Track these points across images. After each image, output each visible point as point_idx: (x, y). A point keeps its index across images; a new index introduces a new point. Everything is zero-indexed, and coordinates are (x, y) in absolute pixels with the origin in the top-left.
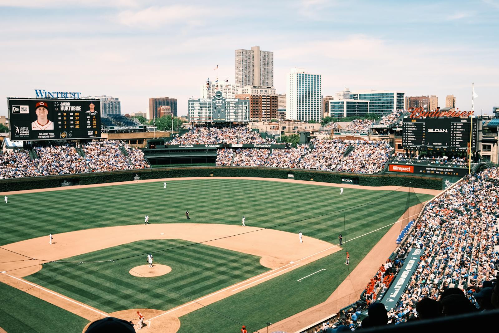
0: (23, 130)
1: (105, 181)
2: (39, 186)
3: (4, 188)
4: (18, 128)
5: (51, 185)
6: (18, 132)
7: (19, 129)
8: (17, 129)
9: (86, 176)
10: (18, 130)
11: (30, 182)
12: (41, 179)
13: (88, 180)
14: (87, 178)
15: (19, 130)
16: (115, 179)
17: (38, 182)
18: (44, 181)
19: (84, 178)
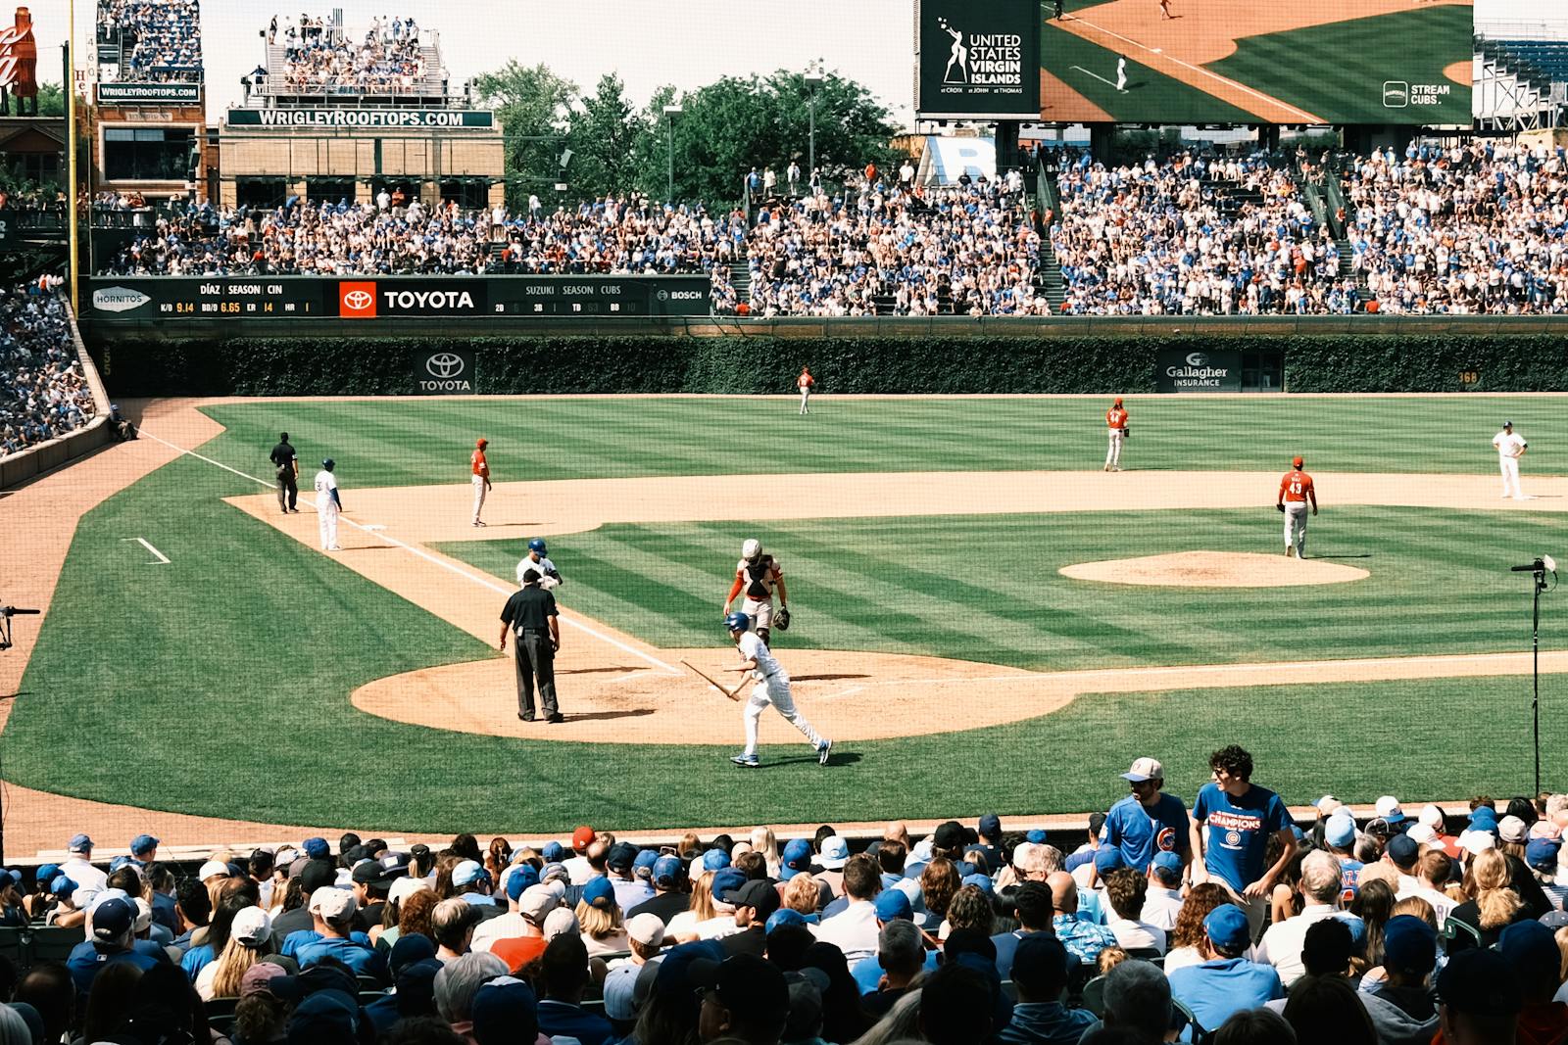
0: (991, 53)
1: (1450, 381)
2: (1032, 377)
3: (835, 373)
4: (959, 36)
5: (1105, 375)
6: (962, 64)
7: (965, 43)
8: (955, 48)
9: (1328, 337)
10: (959, 52)
11: (989, 348)
12: (1051, 333)
13: (1338, 364)
14: (1334, 347)
15: (964, 51)
16: (1523, 372)
17: (1031, 351)
18: (1066, 346)
19: (1313, 346)
